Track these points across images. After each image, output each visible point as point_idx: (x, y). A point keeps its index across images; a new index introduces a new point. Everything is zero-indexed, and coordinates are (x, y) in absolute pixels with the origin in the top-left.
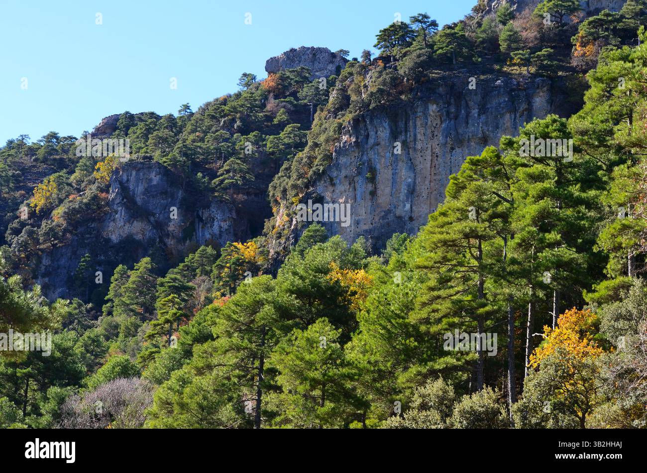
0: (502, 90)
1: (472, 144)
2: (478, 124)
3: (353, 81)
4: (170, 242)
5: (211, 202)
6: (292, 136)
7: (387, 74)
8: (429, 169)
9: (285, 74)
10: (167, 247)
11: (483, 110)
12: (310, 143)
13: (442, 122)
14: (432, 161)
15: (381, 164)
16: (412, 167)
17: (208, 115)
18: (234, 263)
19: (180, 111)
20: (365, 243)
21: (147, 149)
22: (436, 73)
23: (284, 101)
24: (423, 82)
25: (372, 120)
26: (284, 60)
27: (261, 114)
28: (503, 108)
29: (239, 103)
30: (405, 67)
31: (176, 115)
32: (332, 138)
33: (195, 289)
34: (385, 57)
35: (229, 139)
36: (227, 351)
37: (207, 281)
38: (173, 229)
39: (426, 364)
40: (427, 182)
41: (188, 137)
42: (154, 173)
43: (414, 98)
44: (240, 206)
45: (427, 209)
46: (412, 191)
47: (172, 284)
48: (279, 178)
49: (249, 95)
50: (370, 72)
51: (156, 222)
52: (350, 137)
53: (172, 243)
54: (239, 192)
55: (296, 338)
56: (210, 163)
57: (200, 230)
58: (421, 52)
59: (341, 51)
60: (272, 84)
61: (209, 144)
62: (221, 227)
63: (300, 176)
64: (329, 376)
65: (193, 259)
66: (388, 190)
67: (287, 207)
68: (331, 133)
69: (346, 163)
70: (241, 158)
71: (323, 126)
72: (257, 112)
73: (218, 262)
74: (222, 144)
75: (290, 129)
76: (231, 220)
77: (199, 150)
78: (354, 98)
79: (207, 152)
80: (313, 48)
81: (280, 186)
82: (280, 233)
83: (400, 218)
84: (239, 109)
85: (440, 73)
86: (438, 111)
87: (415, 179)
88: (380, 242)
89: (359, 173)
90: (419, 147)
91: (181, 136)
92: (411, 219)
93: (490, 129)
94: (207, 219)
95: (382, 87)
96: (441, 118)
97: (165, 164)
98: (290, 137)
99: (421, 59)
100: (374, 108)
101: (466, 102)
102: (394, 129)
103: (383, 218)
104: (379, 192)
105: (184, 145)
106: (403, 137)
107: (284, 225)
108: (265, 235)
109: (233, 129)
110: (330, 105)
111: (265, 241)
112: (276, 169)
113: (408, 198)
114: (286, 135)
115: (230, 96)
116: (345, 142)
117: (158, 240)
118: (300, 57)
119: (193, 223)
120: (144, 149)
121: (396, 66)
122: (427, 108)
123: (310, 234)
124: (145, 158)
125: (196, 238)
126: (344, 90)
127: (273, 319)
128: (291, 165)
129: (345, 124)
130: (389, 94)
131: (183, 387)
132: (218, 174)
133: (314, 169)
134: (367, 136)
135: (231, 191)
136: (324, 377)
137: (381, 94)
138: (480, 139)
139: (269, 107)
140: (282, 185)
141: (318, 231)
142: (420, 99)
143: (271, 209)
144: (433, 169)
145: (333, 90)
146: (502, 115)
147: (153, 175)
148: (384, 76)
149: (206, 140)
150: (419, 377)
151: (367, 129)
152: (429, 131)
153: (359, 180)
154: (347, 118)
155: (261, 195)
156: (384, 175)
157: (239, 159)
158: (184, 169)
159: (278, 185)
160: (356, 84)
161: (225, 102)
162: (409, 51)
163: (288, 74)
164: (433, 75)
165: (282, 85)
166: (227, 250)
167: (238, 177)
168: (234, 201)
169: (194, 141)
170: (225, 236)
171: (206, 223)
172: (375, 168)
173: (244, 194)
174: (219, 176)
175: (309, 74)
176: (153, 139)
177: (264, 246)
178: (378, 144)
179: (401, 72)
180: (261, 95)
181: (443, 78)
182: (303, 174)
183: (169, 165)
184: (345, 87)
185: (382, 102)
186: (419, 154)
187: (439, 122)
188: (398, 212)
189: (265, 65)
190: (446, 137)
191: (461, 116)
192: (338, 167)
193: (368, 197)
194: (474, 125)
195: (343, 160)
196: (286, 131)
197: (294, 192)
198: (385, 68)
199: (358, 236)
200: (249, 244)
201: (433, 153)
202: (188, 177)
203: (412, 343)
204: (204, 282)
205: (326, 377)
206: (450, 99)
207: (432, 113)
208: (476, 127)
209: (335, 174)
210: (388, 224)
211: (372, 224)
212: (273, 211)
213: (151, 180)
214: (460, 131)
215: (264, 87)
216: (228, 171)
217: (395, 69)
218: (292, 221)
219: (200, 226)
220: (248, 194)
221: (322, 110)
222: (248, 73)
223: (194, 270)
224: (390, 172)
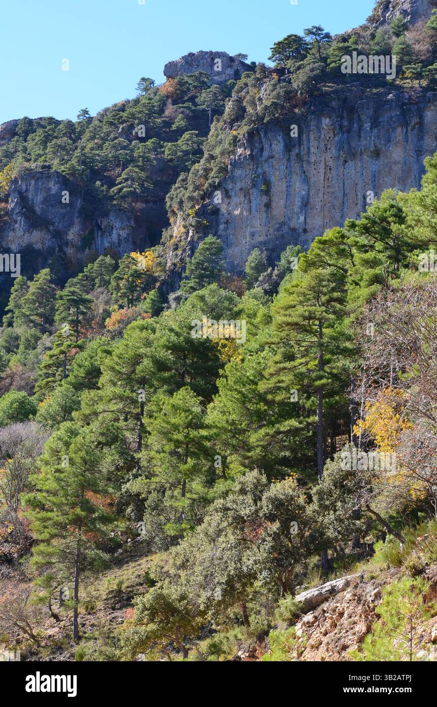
0: (394, 104)
1: (365, 157)
2: (370, 137)
3: (248, 92)
4: (70, 251)
5: (110, 210)
6: (190, 143)
7: (281, 88)
8: (322, 181)
9: (183, 79)
10: (66, 255)
11: (375, 123)
12: (206, 156)
13: (335, 136)
14: (325, 173)
15: (275, 177)
16: (306, 180)
17: (107, 122)
18: (131, 275)
19: (78, 116)
20: (260, 255)
21: (46, 157)
22: (329, 87)
23: (182, 107)
24: (316, 96)
25: (266, 133)
26: (182, 65)
27: (159, 120)
28: (395, 122)
29: (137, 110)
30: (298, 81)
31: (75, 120)
32: (227, 151)
33: (93, 301)
34: (279, 70)
35: (127, 146)
36: (111, 400)
37: (105, 292)
38: (72, 237)
39: (273, 426)
40: (321, 195)
41: (87, 144)
42: (53, 182)
43: (307, 112)
44: (138, 214)
45: (320, 221)
46: (306, 204)
47: (70, 297)
48: (176, 189)
49: (148, 101)
50: (265, 84)
51: (55, 230)
52: (245, 150)
53: (71, 251)
54: (137, 200)
55: (163, 404)
56: (109, 171)
57: (99, 238)
58: (314, 66)
59: (240, 55)
60: (170, 89)
61: (107, 151)
62: (120, 236)
63: (197, 188)
64: (190, 438)
65: (92, 269)
66: (282, 203)
67: (184, 219)
68: (227, 146)
69: (241, 176)
70: (139, 166)
71: (219, 137)
72: (155, 118)
73: (116, 274)
74: (121, 152)
75: (187, 136)
76: (129, 228)
77: (97, 158)
78: (249, 109)
79: (105, 160)
80: (211, 53)
81: (177, 197)
82: (177, 245)
83: (294, 230)
84: (137, 116)
85: (333, 86)
86: (331, 125)
87: (309, 192)
88: (275, 254)
89: (254, 186)
90: (313, 160)
91: (80, 143)
92: (305, 231)
93: (382, 142)
94: (106, 227)
95: (276, 101)
96: (334, 132)
97: (64, 173)
98: (188, 144)
99: (314, 73)
100: (268, 122)
101: (359, 116)
102: (288, 143)
103: (278, 230)
104: (274, 204)
105: (82, 154)
106: (297, 150)
107: (180, 237)
108: (164, 244)
109: (131, 136)
110: (226, 116)
111: (163, 251)
112: (174, 176)
113: (302, 210)
114: (185, 142)
115: (128, 102)
116: (240, 155)
117: (57, 249)
118: (199, 62)
119: (91, 232)
120: (43, 157)
121: (290, 79)
122: (320, 122)
123: (206, 246)
124: (44, 167)
125: (95, 246)
126: (239, 101)
127: (151, 371)
128: (187, 177)
129: (240, 137)
130: (283, 107)
131: (71, 438)
132: (117, 182)
133: (210, 181)
134: (262, 149)
135: (130, 200)
136: (185, 439)
137: (275, 108)
138: (372, 152)
139: (167, 113)
140: (179, 196)
141: (214, 243)
142: (313, 113)
143: (168, 219)
144: (326, 182)
145: (229, 100)
146: (394, 129)
147: (51, 184)
148: (278, 89)
149: (105, 148)
150: (268, 437)
151: (262, 142)
152: (322, 145)
153: (254, 193)
154: (242, 130)
155: (160, 202)
156: (278, 187)
157: (138, 166)
158: (82, 178)
159: (175, 196)
160: (250, 96)
161: (123, 108)
162: (303, 64)
163: (186, 79)
164: (327, 89)
165: (180, 90)
166: (124, 262)
167: (136, 185)
168: (132, 210)
169: (92, 149)
170: (123, 244)
171: (105, 232)
172: (269, 181)
173: (142, 202)
174: (117, 185)
175: (208, 78)
176: (52, 148)
177: (162, 256)
178: (273, 157)
179: (295, 86)
180: (160, 101)
181: (336, 92)
182: (199, 185)
183: (67, 174)
184: (240, 98)
185: (276, 115)
186: (313, 167)
187: (332, 136)
188: (293, 224)
189: (163, 69)
190: (339, 150)
191: (353, 129)
192: (233, 179)
193: (263, 209)
194: (366, 139)
195: (238, 173)
196: (184, 138)
197: (190, 205)
198: (279, 80)
199: (254, 247)
200: (147, 253)
201: (326, 166)
202: (87, 186)
203: (263, 407)
204: (102, 293)
205: (187, 439)
206: (343, 113)
207: (325, 127)
208: (368, 140)
209: (230, 186)
210: (283, 236)
211: (267, 236)
212: (170, 221)
213: (49, 189)
214: (353, 144)
215: (163, 92)
216: (126, 180)
217: (289, 82)
218: (189, 232)
219: (99, 234)
220: (147, 202)
221: (218, 121)
222: (146, 77)
223: (93, 280)
224: (285, 185)
